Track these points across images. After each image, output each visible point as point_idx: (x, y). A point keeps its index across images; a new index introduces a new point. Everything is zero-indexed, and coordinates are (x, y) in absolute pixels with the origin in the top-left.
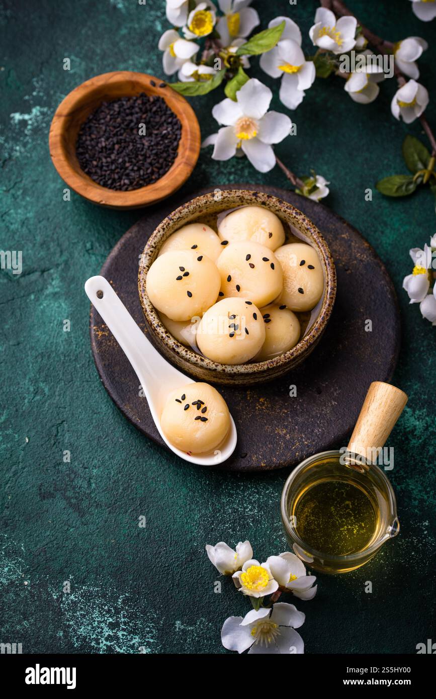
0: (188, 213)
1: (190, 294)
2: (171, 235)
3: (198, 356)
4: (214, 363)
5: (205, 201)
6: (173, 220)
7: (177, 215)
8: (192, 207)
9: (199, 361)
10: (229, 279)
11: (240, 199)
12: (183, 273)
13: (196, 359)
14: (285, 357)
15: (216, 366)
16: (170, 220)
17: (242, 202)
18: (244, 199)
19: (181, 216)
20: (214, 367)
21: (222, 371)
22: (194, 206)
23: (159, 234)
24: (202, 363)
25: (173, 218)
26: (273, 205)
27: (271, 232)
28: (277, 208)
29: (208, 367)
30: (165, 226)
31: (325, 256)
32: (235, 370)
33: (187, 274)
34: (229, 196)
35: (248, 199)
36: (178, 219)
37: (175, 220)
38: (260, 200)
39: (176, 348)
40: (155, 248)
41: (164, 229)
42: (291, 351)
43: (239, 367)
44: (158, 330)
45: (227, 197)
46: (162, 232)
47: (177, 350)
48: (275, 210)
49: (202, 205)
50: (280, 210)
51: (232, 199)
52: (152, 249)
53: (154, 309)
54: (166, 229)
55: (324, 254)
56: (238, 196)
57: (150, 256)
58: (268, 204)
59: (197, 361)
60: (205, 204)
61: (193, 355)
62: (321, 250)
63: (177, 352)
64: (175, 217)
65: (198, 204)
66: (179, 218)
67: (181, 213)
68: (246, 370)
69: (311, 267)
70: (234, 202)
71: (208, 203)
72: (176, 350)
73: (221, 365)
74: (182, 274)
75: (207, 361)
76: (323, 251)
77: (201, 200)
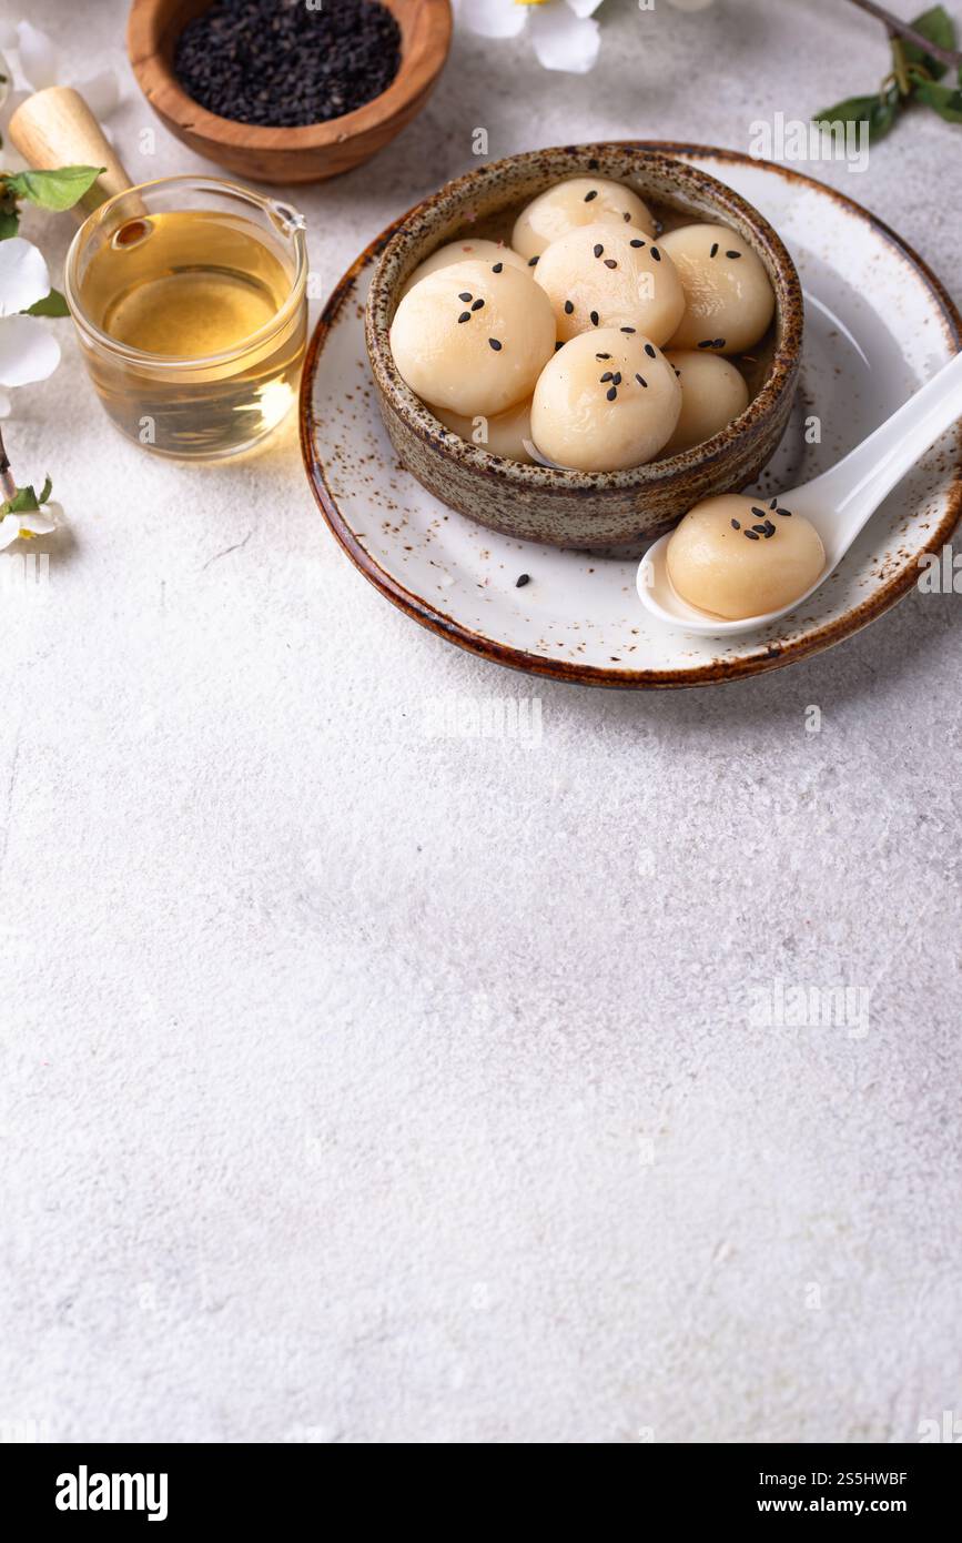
0: (439, 216)
1: (496, 345)
2: (413, 271)
3: (547, 470)
4: (586, 474)
5: (468, 185)
6: (411, 233)
7: (417, 223)
8: (444, 203)
9: (554, 479)
10: (569, 308)
11: (541, 166)
12: (471, 304)
13: (544, 475)
14: (735, 428)
15: (594, 478)
16: (406, 236)
17: (546, 173)
18: (549, 164)
19: (426, 224)
20: (589, 481)
21: (608, 487)
22: (448, 198)
23: (390, 266)
24: (561, 479)
25: (409, 230)
26: (614, 163)
27: (626, 212)
28: (624, 166)
29: (577, 485)
30: (398, 249)
31: (754, 228)
32: (637, 477)
33: (479, 305)
34: (515, 165)
35: (557, 164)
36: (421, 230)
37: (415, 234)
38: (585, 158)
39: (495, 466)
40: (389, 293)
41: (397, 254)
42: (745, 415)
43: (642, 469)
44: (445, 441)
45: (511, 168)
46: (394, 261)
47: (498, 468)
48: (620, 173)
49: (464, 193)
50: (633, 168)
51: (524, 171)
52: (383, 297)
53: (425, 405)
54: (402, 255)
55: (751, 225)
56: (535, 162)
57: (383, 310)
58: (604, 163)
59: (548, 477)
60: (469, 190)
61: (537, 469)
62: (743, 220)
63: (501, 472)
64: (414, 228)
65: (454, 193)
66: (423, 228)
67: (424, 218)
68: (660, 471)
69: (732, 255)
70: (529, 179)
71: (476, 187)
72: (497, 471)
73: (604, 473)
74: (467, 307)
75: (569, 475)
76: (748, 221)
77: (461, 185)
